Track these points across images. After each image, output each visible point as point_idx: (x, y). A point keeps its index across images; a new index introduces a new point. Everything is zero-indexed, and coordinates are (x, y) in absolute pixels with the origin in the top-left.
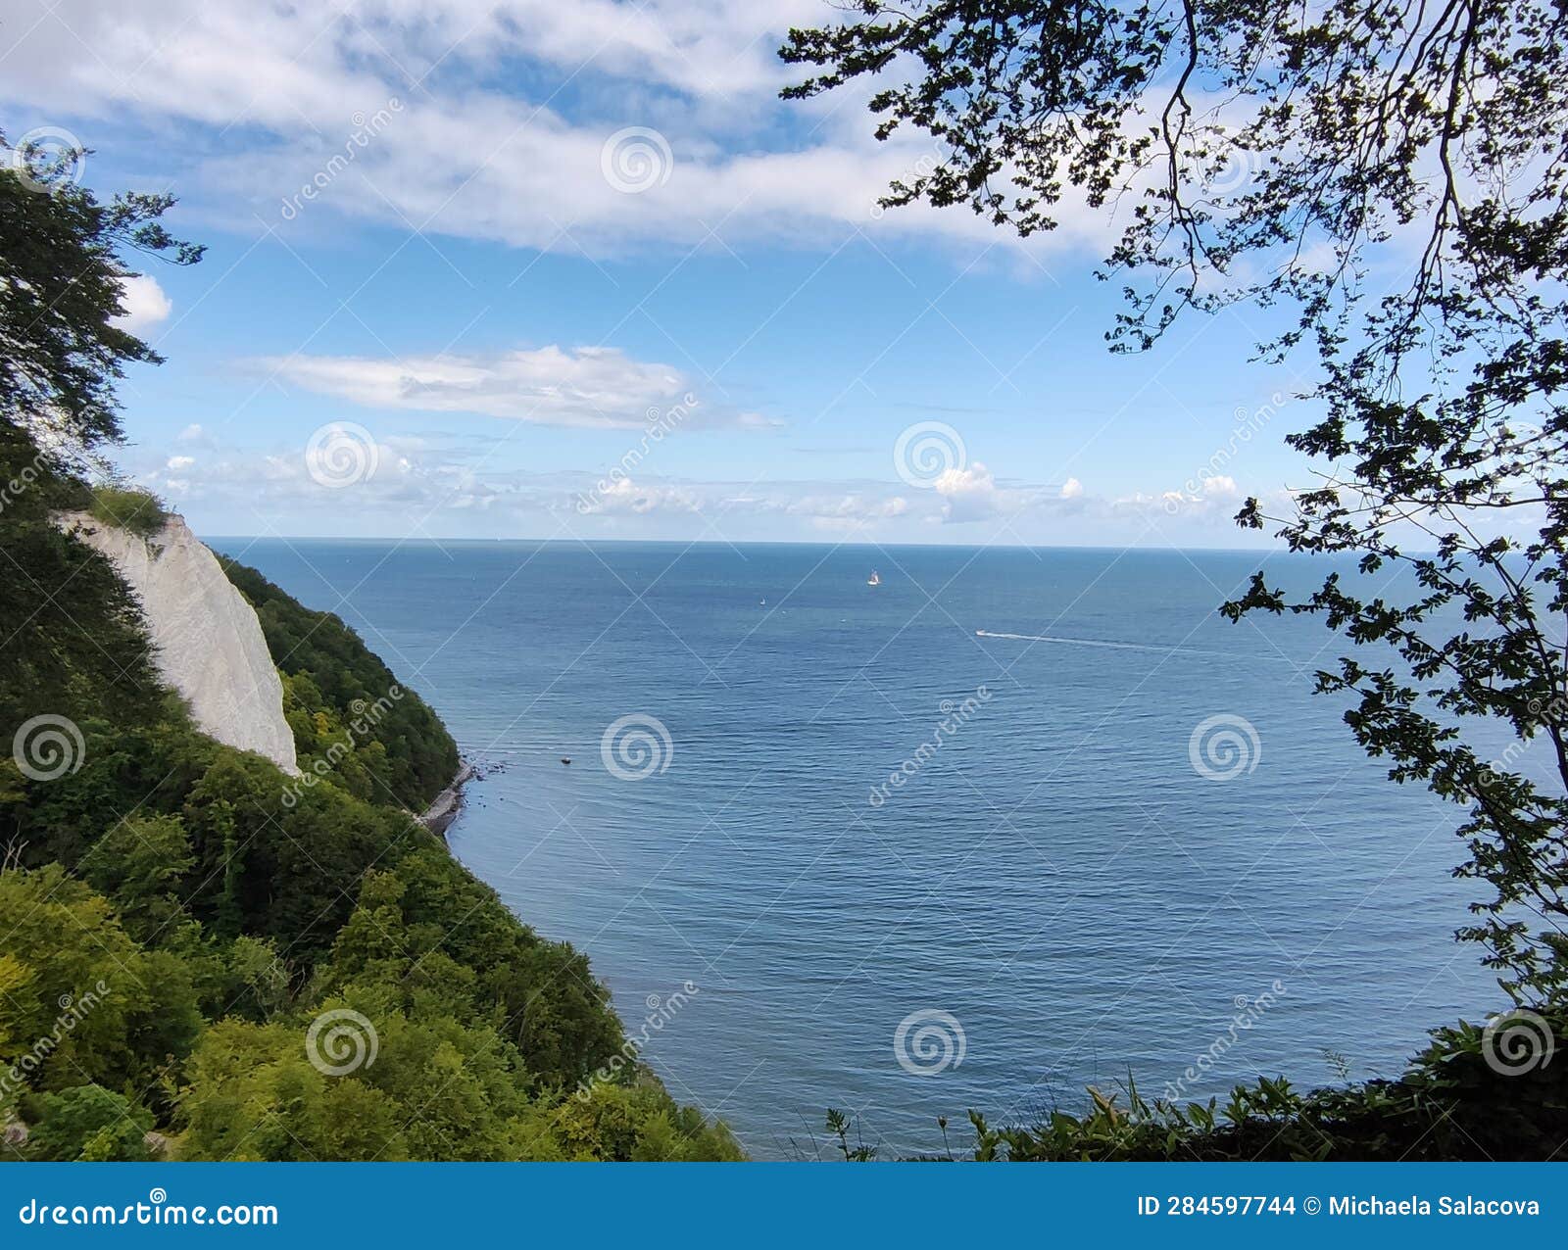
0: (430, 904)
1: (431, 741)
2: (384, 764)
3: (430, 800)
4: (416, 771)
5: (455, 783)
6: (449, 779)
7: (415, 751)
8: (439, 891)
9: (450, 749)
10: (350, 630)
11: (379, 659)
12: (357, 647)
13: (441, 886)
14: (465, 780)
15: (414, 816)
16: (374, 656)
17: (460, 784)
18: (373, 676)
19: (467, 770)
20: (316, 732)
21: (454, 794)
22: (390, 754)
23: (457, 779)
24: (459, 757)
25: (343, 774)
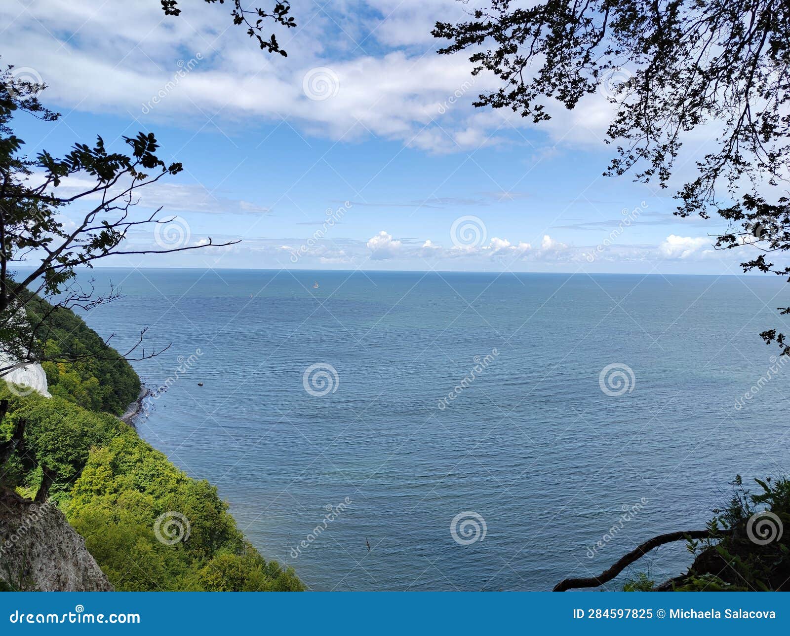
0: (128, 464)
1: (125, 376)
2: (98, 389)
3: (125, 409)
4: (116, 392)
5: (138, 399)
6: (135, 396)
7: (115, 382)
8: (133, 456)
9: (136, 380)
10: (78, 317)
11: (95, 333)
12: (83, 327)
13: (134, 454)
14: (144, 397)
15: (115, 417)
16: (92, 331)
17: (141, 399)
18: (91, 341)
19: (145, 391)
20: (58, 373)
21: (137, 404)
22: (102, 383)
23: (140, 396)
24: (140, 384)
25: (74, 396)
